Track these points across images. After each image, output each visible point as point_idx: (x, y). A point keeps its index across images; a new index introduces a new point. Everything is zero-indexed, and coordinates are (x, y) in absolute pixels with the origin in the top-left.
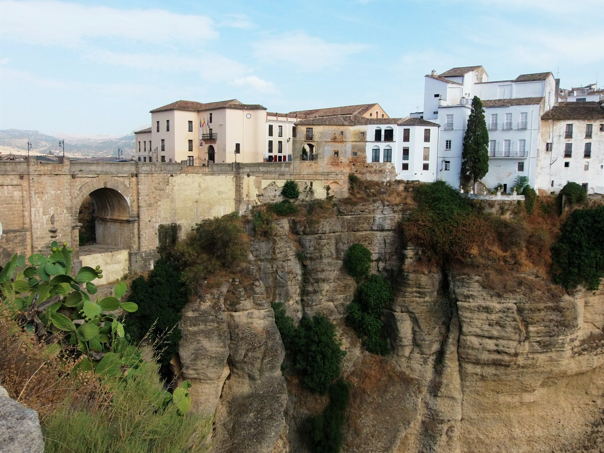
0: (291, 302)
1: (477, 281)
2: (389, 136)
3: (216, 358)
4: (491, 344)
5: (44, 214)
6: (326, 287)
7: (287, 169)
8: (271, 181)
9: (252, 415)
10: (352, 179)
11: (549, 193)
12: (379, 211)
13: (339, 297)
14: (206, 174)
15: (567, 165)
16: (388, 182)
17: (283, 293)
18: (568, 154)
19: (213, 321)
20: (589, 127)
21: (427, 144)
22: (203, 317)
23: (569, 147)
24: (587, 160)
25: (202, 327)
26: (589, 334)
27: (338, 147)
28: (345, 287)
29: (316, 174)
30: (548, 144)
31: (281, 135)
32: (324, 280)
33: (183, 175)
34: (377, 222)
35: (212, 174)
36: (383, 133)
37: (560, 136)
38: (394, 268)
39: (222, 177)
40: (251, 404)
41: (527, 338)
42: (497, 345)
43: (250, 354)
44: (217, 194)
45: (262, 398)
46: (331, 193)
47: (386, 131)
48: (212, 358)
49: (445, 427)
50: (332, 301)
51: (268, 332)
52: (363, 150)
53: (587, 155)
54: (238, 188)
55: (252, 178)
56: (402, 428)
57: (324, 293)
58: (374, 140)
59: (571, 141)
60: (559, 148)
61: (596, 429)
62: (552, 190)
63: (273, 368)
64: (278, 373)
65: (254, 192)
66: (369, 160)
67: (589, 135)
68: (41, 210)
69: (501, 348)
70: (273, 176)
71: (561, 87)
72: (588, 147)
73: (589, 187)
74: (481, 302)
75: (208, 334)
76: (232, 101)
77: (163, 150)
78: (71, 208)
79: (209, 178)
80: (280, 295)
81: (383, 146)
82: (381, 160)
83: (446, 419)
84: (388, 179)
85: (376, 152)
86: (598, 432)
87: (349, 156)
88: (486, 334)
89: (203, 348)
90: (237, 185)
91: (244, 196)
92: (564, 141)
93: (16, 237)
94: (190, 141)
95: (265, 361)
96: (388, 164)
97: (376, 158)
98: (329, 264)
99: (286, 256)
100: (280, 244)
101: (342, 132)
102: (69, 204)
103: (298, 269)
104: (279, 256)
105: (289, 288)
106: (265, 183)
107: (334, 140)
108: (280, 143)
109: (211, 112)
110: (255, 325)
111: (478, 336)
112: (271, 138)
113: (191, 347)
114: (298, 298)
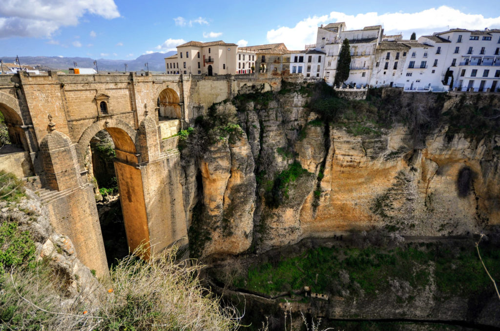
0: (256, 142)
1: (345, 130)
2: (301, 60)
3: (225, 169)
4: (348, 158)
5: (142, 103)
6: (271, 134)
7: (252, 77)
8: (244, 83)
9: (242, 193)
10: (283, 82)
11: (374, 87)
12: (296, 97)
13: (277, 138)
14: (214, 80)
15: (385, 73)
16: (300, 83)
17: (252, 138)
18: (386, 68)
19: (224, 152)
20: (398, 54)
21: (319, 64)
22: (219, 150)
23: (387, 64)
24: (395, 70)
25: (219, 155)
26: (391, 152)
27: (277, 65)
28: (280, 134)
29: (266, 79)
30: (377, 63)
31: (244, 60)
32: (271, 131)
33: (203, 81)
34: (295, 103)
35: (217, 80)
36: (298, 58)
37: (384, 58)
38: (303, 125)
39: (222, 81)
40: (241, 188)
41: (366, 155)
42: (351, 158)
43: (241, 167)
44: (219, 90)
45: (246, 186)
46: (273, 89)
47: (300, 57)
48: (223, 169)
49: (324, 193)
50: (274, 140)
51: (248, 156)
52: (288, 67)
53: (395, 68)
54: (230, 87)
55: (236, 82)
56: (306, 195)
57: (270, 137)
58: (294, 61)
59: (389, 61)
60: (382, 65)
61: (389, 192)
62: (376, 85)
63: (250, 172)
64: (253, 174)
65: (237, 89)
66: (291, 72)
67: (397, 58)
68: (140, 101)
69: (353, 160)
70: (246, 81)
71: (384, 34)
72: (396, 63)
73: (394, 83)
74: (345, 139)
75: (222, 158)
76: (220, 41)
77: (185, 67)
78: (154, 99)
79: (215, 82)
80: (251, 138)
81: (298, 65)
82: (297, 72)
83: (324, 190)
84: (300, 81)
85: (295, 67)
86: (390, 193)
87: (281, 70)
88: (347, 154)
89: (219, 165)
90: (229, 86)
91: (232, 91)
92: (385, 61)
93: (130, 115)
94: (199, 63)
95: (248, 169)
96: (300, 74)
97: (294, 72)
98: (273, 123)
99: (254, 120)
100: (251, 114)
101: (279, 58)
102: (153, 97)
103: (258, 126)
104: (250, 120)
105: (255, 135)
106: (242, 84)
107: (275, 62)
108: (244, 63)
109: (209, 47)
110: (242, 153)
111: (343, 155)
112: (240, 61)
113: (214, 165)
114: (259, 140)
